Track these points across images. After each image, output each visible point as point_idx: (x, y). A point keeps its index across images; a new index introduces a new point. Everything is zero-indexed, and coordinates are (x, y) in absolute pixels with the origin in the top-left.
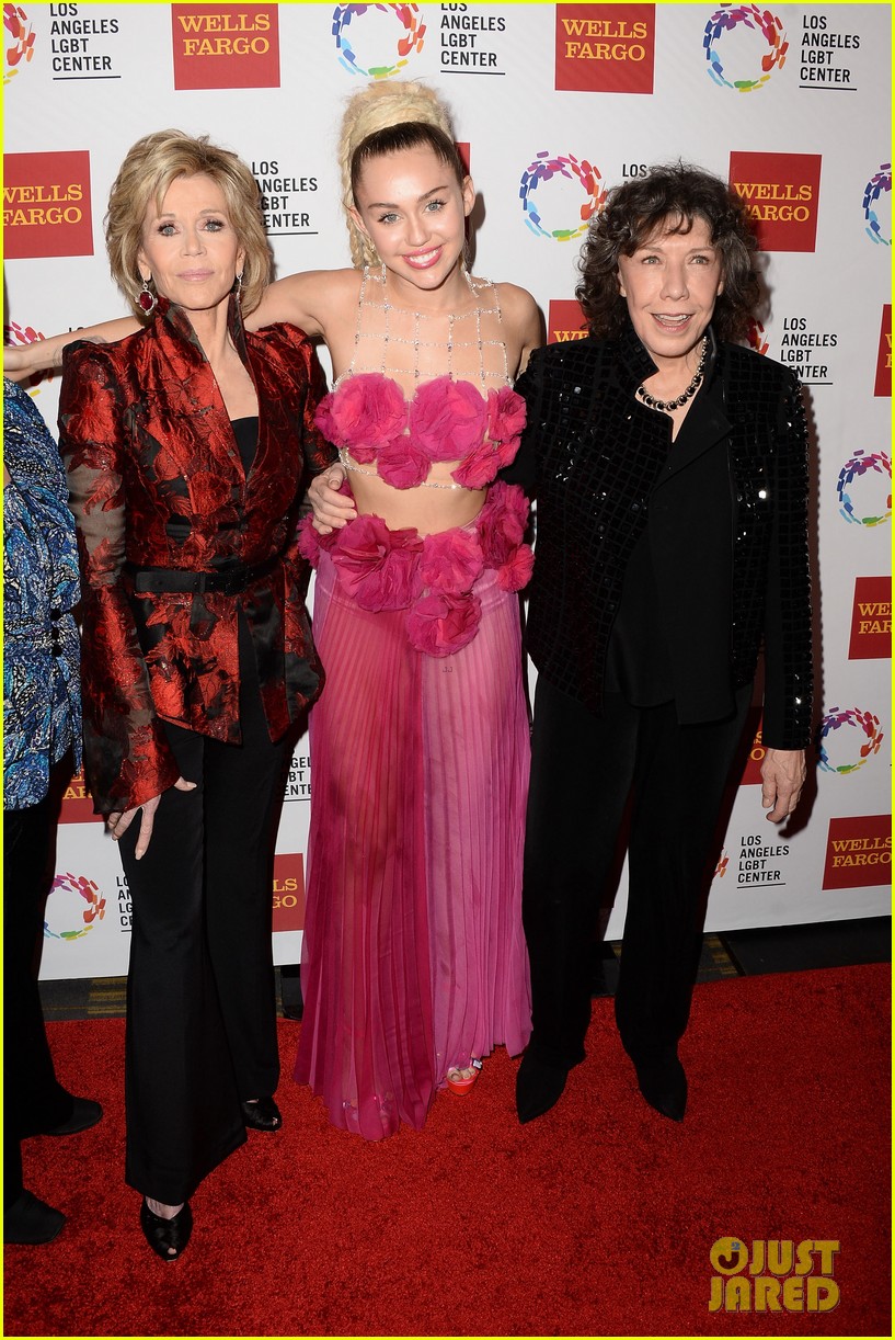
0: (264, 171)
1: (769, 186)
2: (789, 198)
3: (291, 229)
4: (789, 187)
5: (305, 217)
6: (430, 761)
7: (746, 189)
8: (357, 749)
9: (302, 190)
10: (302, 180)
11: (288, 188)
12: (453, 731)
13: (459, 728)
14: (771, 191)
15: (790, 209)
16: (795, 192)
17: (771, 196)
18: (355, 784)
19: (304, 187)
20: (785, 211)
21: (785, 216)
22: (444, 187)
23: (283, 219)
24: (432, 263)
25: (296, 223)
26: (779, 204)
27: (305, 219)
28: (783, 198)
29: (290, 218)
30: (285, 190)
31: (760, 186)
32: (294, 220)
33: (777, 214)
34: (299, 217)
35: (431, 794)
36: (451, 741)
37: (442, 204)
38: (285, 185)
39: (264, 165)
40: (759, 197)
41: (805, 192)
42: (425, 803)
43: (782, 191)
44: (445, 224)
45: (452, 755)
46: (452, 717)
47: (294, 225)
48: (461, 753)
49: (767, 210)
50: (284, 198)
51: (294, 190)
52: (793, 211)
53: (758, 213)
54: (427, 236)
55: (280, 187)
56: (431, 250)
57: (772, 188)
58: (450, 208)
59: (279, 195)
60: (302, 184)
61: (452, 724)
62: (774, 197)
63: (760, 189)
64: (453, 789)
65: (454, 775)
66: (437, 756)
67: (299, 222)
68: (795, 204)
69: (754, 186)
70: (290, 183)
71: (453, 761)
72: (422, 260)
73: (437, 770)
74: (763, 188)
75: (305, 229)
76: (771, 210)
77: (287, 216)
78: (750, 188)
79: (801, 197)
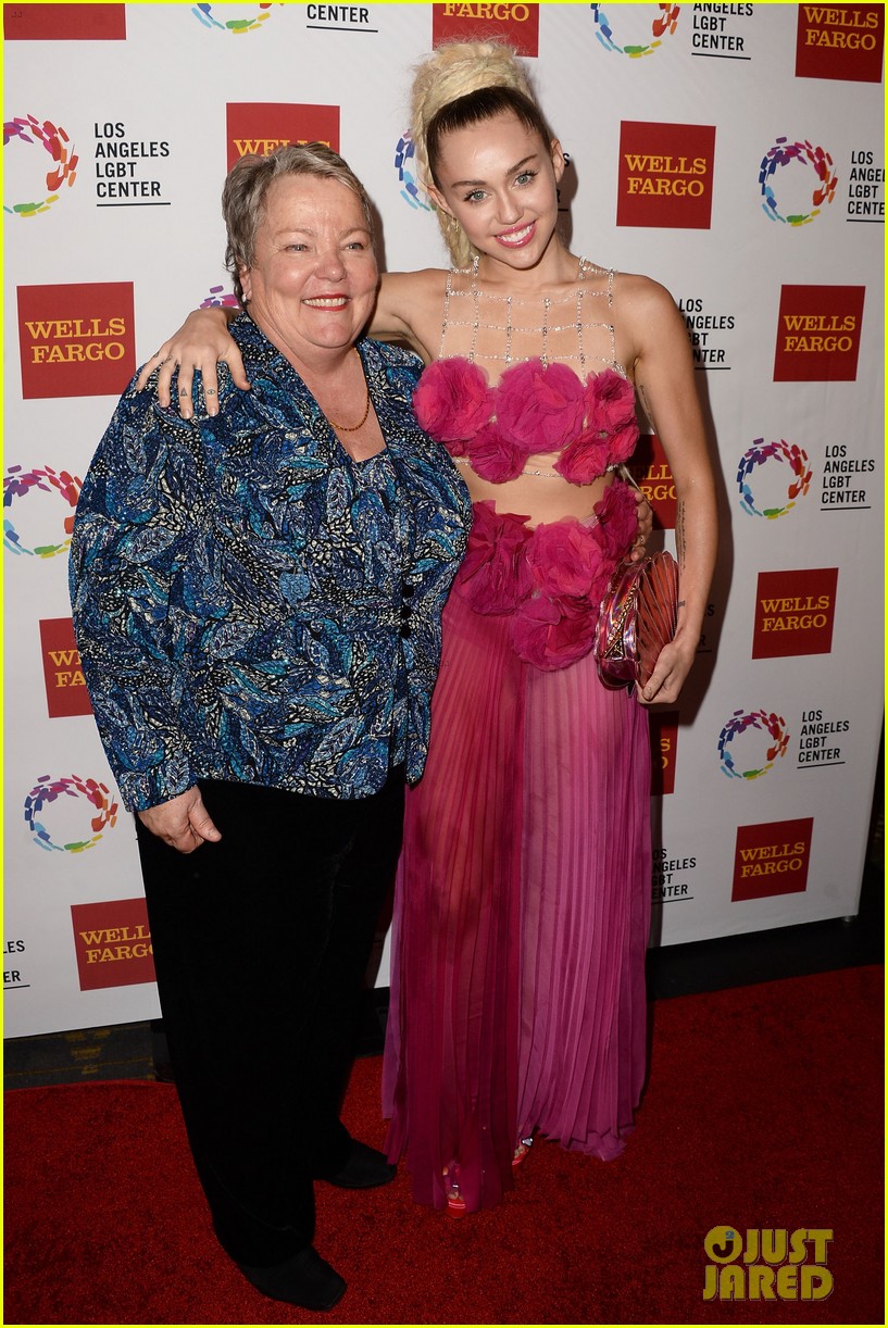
0: (109, 134)
1: (661, 158)
2: (682, 171)
3: (140, 199)
4: (683, 160)
5: (156, 186)
6: (531, 796)
7: (637, 161)
8: (451, 780)
9: (152, 155)
10: (152, 144)
11: (135, 153)
12: (559, 763)
13: (566, 760)
14: (664, 164)
15: (684, 183)
16: (688, 165)
17: (664, 168)
18: (446, 820)
19: (154, 152)
20: (679, 185)
21: (679, 190)
22: (533, 157)
23: (131, 187)
24: (527, 241)
25: (145, 192)
26: (672, 177)
27: (156, 188)
28: (676, 171)
29: (139, 187)
30: (133, 155)
31: (652, 158)
32: (143, 189)
33: (670, 188)
34: (149, 186)
35: (530, 834)
36: (556, 773)
37: (532, 175)
38: (133, 150)
39: (109, 127)
40: (651, 170)
41: (699, 165)
42: (523, 845)
43: (675, 164)
44: (536, 196)
45: (556, 790)
46: (558, 746)
47: (143, 194)
48: (566, 790)
49: (660, 184)
50: (132, 164)
51: (143, 155)
52: (687, 186)
53: (651, 187)
54: (520, 211)
55: (127, 151)
56: (525, 227)
57: (665, 161)
58: (542, 179)
59: (125, 160)
60: (152, 149)
61: (559, 755)
62: (668, 170)
63: (652, 161)
64: (553, 828)
65: (556, 814)
66: (539, 792)
67: (149, 191)
68: (689, 178)
69: (646, 158)
70: (139, 147)
71: (556, 797)
72: (515, 238)
73: (538, 807)
74: (655, 161)
75: (156, 199)
76: (664, 183)
77: (135, 184)
78: (641, 160)
79: (695, 171)
